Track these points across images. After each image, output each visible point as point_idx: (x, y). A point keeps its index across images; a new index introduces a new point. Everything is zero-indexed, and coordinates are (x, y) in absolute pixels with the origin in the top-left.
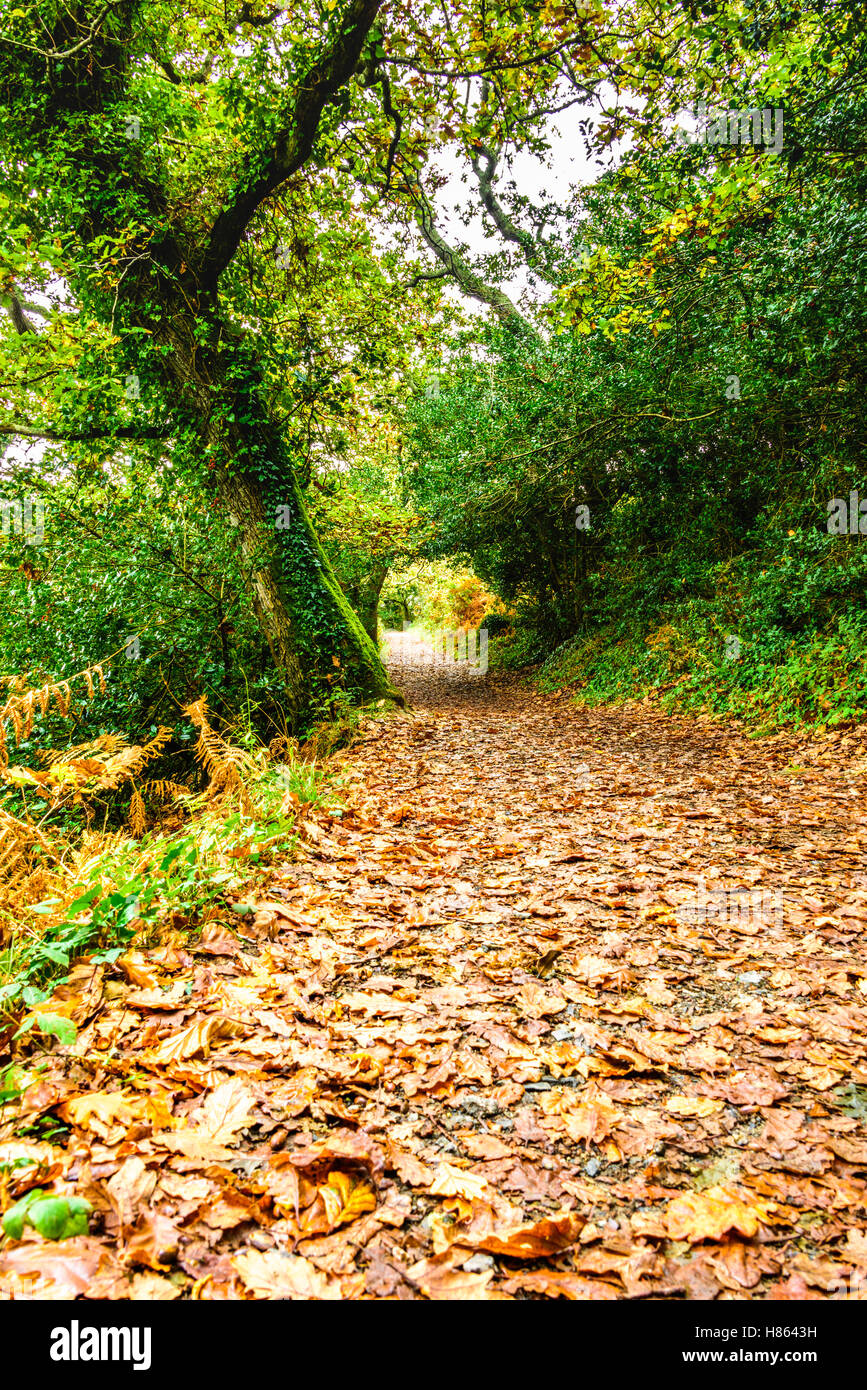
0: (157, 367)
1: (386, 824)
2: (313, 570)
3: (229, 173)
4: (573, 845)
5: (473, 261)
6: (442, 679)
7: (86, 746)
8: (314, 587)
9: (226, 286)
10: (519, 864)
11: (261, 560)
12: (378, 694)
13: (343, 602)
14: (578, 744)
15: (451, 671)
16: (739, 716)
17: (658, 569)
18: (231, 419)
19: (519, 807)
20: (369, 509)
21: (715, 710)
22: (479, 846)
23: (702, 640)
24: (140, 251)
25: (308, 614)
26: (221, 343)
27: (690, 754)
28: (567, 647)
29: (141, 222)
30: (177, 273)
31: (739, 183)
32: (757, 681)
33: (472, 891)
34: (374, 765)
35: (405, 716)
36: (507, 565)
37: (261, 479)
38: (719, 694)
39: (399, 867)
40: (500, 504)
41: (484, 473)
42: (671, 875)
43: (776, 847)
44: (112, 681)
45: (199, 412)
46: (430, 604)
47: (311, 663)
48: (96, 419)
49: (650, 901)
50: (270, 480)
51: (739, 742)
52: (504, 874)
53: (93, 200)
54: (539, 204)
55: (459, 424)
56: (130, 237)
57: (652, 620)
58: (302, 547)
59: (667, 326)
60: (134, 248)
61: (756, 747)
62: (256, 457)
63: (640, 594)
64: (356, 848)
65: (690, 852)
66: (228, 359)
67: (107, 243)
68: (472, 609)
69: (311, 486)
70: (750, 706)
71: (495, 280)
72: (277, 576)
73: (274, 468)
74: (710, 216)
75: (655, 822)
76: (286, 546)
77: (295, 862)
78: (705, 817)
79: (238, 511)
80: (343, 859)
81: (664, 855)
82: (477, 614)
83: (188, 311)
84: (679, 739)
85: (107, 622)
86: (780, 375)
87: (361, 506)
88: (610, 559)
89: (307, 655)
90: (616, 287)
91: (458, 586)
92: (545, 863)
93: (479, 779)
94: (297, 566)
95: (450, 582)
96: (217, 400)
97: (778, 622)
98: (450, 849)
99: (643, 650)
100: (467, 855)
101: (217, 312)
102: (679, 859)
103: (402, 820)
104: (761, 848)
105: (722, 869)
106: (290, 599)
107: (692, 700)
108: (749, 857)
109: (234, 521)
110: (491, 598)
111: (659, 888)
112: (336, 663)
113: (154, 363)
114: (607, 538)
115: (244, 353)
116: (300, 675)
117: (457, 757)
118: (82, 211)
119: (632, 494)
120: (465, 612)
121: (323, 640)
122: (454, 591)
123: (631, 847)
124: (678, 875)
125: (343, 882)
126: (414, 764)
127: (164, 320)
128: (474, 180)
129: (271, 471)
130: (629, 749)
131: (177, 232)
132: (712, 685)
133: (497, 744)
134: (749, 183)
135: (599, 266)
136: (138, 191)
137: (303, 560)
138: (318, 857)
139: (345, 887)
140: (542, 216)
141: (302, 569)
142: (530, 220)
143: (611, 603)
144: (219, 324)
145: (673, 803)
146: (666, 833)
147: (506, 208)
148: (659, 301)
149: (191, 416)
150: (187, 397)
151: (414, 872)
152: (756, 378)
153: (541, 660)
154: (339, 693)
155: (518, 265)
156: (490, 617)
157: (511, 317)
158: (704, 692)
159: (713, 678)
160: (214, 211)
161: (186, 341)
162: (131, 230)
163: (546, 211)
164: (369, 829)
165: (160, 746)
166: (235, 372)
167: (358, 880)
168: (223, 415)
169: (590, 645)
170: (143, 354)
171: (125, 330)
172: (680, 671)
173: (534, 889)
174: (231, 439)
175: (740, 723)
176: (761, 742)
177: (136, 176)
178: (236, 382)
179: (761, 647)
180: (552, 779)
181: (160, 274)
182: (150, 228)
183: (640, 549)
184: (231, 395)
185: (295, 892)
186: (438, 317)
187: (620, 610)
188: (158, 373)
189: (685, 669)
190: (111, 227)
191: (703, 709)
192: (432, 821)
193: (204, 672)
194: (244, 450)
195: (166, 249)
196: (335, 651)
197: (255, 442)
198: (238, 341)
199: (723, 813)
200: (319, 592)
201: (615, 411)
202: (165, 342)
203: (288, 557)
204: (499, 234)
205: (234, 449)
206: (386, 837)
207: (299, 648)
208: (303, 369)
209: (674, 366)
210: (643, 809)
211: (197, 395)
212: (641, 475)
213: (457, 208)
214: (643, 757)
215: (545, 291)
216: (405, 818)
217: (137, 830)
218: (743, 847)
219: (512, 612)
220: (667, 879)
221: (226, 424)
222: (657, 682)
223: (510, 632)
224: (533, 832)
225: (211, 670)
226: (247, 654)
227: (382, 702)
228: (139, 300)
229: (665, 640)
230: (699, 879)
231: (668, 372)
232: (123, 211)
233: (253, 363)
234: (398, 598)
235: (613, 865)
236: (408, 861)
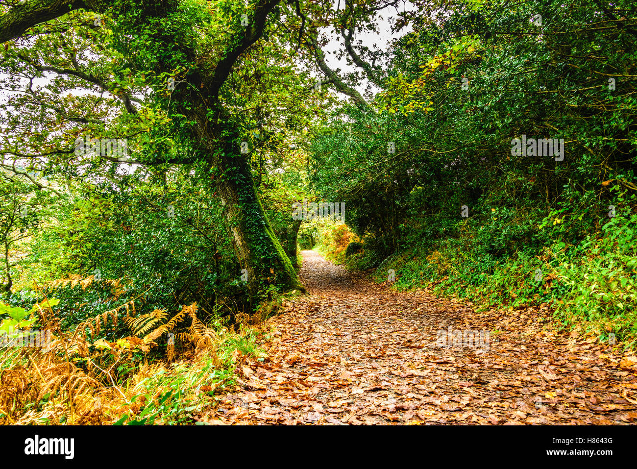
0: (189, 131)
1: (286, 366)
2: (261, 226)
3: (224, 43)
4: (377, 380)
5: (342, 76)
6: (328, 275)
7: (147, 315)
8: (262, 234)
9: (222, 93)
10: (348, 392)
11: (235, 223)
12: (293, 287)
13: (276, 242)
14: (390, 315)
15: (332, 271)
16: (471, 300)
17: (433, 222)
18: (223, 155)
19: (354, 355)
20: (291, 194)
21: (460, 296)
22: (330, 380)
23: (453, 259)
24: (182, 79)
25: (259, 248)
26: (219, 120)
27: (445, 321)
28: (389, 260)
29: (182, 65)
30: (199, 88)
31: (464, 45)
32: (481, 281)
33: (322, 410)
34: (287, 326)
35: (305, 298)
36: (360, 219)
37: (237, 183)
38: (462, 288)
39: (287, 394)
40: (355, 190)
41: (345, 177)
42: (425, 400)
43: (479, 383)
44: (161, 282)
45: (208, 151)
46: (323, 237)
47: (260, 272)
48: (159, 155)
49: (411, 417)
50: (241, 183)
51: (470, 315)
52: (340, 398)
53: (161, 56)
54: (373, 50)
55: (335, 153)
56: (177, 73)
57: (430, 248)
58: (256, 215)
59: (432, 109)
60: (179, 77)
61: (478, 318)
62: (235, 172)
63: (424, 234)
64: (268, 381)
65: (435, 386)
66: (221, 127)
67: (166, 76)
68: (343, 240)
69: (262, 186)
70: (477, 295)
71: (353, 85)
72: (244, 229)
73: (243, 177)
74: (451, 60)
75: (421, 366)
76: (249, 215)
77: (234, 392)
78: (446, 363)
79: (226, 198)
80: (260, 389)
81: (422, 387)
82: (346, 242)
83: (204, 105)
84: (441, 313)
85: (160, 254)
86: (486, 133)
87: (287, 193)
88: (409, 217)
89: (258, 268)
90: (406, 92)
91: (337, 228)
92: (361, 391)
93: (338, 335)
94: (254, 224)
95: (333, 226)
96: (217, 146)
97: (490, 252)
98: (314, 383)
99: (426, 263)
100: (322, 386)
101: (217, 105)
102: (429, 390)
103: (294, 363)
104: (472, 383)
105: (450, 397)
106: (250, 241)
107: (449, 290)
108: (465, 388)
109: (224, 203)
110: (352, 234)
111: (417, 408)
112: (272, 272)
113: (187, 129)
114: (407, 207)
115: (230, 124)
116: (254, 278)
117: (329, 322)
118: (156, 61)
119: (419, 185)
120: (340, 241)
121: (265, 260)
122: (334, 231)
123: (406, 382)
124: (427, 400)
125: (257, 404)
126: (307, 326)
127: (192, 109)
128: (342, 40)
129: (242, 179)
130: (415, 318)
131: (200, 69)
132: (458, 283)
133: (350, 314)
134: (468, 44)
135: (398, 83)
136: (182, 51)
137: (257, 221)
138: (248, 388)
139: (258, 407)
140: (375, 55)
141: (256, 226)
142: (369, 58)
143: (410, 239)
144: (218, 111)
145: (431, 353)
146: (425, 373)
147: (358, 52)
148: (428, 97)
149: (204, 153)
150: (203, 144)
151: (294, 397)
152: (475, 134)
153: (376, 265)
154: (272, 288)
155: (364, 78)
156: (352, 244)
157: (361, 102)
158: (454, 286)
159: (458, 279)
160: (217, 59)
161: (202, 119)
162: (178, 70)
163: (376, 53)
164: (276, 369)
165: (183, 315)
166: (225, 133)
167: (265, 402)
168: (219, 153)
169: (400, 259)
170: (182, 125)
171: (173, 115)
172: (443, 275)
173: (353, 408)
174: (223, 164)
175: (472, 304)
176: (481, 315)
177: (181, 44)
178: (225, 137)
179: (482, 264)
180: (374, 336)
181: (191, 88)
182: (187, 68)
183: (423, 212)
184: (223, 143)
185: (231, 411)
186: (326, 102)
187: (415, 242)
188: (190, 133)
189: (446, 273)
190: (169, 68)
191: (454, 295)
192: (309, 365)
193: (206, 278)
194: (229, 169)
195: (194, 77)
196: (271, 266)
197: (234, 165)
198: (227, 118)
199: (456, 360)
200: (264, 236)
201: (409, 148)
202: (193, 119)
203: (249, 220)
204: (354, 64)
205: (224, 169)
206: (284, 374)
207: (254, 264)
208: (257, 131)
209: (436, 126)
210: (416, 357)
211: (207, 144)
212: (423, 176)
213: (335, 52)
214: (421, 323)
215: (376, 90)
216: (295, 363)
217: (170, 358)
218: (462, 383)
219: (362, 241)
220: (422, 402)
221: (221, 157)
222: (432, 280)
223: (362, 251)
224: (358, 371)
225: (209, 277)
226: (229, 266)
227: (294, 291)
228: (181, 101)
229: (436, 258)
230: (438, 402)
231: (434, 130)
232: (174, 61)
233: (234, 128)
234: (308, 233)
235: (396, 393)
236: (292, 390)
